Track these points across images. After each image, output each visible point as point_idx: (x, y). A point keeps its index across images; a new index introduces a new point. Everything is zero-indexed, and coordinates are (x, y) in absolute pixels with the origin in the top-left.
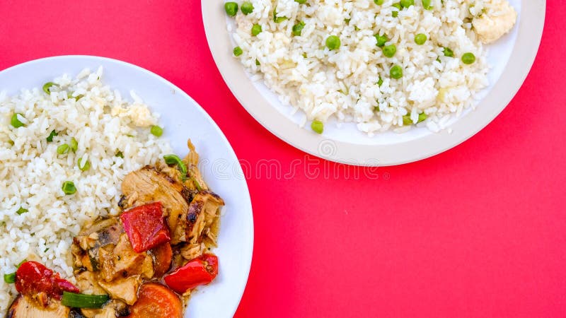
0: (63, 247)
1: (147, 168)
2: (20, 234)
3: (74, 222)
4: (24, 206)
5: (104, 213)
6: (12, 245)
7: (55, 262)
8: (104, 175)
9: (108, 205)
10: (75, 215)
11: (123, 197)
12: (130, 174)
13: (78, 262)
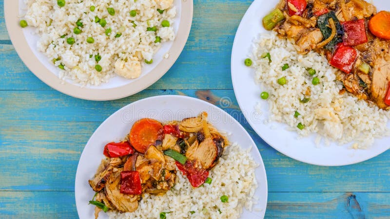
0: (178, 186)
1: (122, 212)
2: (197, 200)
3: (169, 197)
4: (190, 214)
5: (152, 196)
6: (203, 197)
7: (184, 180)
8: (145, 216)
9: (149, 200)
10: (167, 200)
11: (139, 201)
12: (131, 212)
13: (173, 176)
